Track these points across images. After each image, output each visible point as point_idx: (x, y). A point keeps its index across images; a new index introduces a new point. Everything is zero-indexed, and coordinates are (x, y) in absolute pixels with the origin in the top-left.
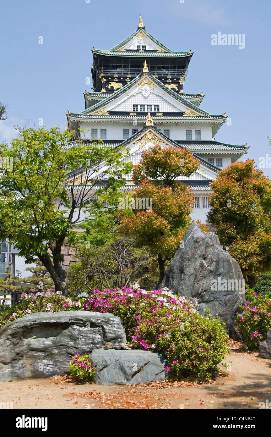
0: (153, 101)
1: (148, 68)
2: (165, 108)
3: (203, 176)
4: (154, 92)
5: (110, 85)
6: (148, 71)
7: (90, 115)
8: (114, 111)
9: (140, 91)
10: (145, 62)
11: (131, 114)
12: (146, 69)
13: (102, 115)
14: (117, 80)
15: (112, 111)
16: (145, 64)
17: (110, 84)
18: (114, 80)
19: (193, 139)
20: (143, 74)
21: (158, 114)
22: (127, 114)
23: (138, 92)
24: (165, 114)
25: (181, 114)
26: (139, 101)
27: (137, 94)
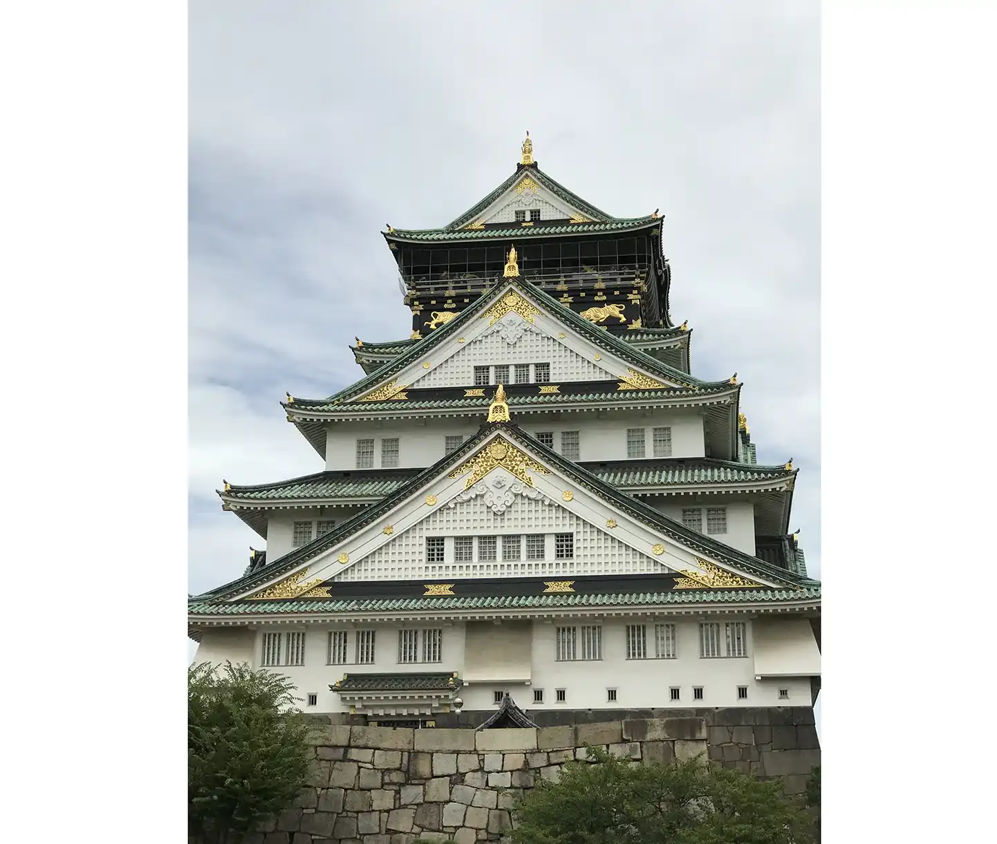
0: (531, 352)
1: (517, 266)
2: (566, 371)
3: (656, 562)
4: (533, 329)
5: (435, 321)
6: (516, 273)
7: (351, 404)
8: (421, 387)
9: (496, 328)
10: (513, 250)
11: (469, 393)
12: (511, 269)
13: (388, 401)
14: (454, 306)
15: (415, 387)
16: (513, 254)
17: (436, 316)
18: (446, 306)
19: (650, 455)
20: (503, 281)
21: (544, 390)
22: (456, 393)
23: (490, 331)
24: (566, 388)
25: (611, 386)
26: (492, 354)
27: (486, 337)
